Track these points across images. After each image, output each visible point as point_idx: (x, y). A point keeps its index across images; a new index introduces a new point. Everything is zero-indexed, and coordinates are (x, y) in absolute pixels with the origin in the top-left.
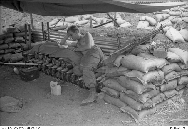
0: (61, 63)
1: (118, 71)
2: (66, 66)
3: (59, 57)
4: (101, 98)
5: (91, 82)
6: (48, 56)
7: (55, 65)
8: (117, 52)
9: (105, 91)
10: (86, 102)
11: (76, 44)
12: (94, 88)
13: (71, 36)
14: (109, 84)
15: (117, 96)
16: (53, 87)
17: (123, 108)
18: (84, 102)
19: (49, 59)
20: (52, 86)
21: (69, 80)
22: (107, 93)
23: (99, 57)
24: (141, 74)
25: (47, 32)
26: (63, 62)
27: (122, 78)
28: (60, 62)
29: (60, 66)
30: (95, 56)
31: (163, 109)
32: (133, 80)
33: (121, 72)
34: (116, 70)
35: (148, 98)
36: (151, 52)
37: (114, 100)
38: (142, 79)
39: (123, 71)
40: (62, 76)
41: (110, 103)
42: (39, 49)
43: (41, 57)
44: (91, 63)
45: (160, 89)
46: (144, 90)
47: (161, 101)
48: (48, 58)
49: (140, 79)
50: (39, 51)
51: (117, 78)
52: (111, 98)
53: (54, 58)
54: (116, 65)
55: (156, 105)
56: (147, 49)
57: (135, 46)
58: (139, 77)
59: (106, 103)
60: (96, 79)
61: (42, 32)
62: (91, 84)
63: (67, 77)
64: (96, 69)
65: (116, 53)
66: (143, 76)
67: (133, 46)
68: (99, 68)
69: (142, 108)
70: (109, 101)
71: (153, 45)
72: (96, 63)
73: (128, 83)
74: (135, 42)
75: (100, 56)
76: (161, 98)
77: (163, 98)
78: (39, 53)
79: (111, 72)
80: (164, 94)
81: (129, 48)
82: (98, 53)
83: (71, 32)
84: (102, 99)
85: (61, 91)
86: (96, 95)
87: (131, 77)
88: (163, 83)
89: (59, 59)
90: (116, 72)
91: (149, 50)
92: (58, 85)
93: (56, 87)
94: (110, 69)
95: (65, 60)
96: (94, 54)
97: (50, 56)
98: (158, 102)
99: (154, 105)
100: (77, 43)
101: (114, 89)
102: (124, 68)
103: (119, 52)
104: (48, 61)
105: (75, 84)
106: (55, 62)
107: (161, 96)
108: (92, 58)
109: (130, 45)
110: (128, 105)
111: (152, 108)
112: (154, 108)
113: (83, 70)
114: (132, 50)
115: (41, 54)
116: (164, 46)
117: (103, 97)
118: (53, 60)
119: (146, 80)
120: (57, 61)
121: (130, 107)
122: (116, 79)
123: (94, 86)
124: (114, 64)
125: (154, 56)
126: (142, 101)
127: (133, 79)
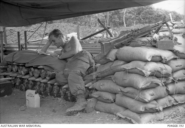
0: (41, 73)
1: (113, 65)
2: (47, 75)
3: (39, 65)
4: (91, 106)
5: (78, 87)
6: (24, 65)
7: (33, 76)
8: (111, 41)
9: (97, 96)
10: (72, 110)
11: (60, 52)
12: (82, 94)
13: (54, 42)
14: (101, 86)
15: (112, 100)
16: (30, 97)
17: (120, 113)
18: (70, 110)
19: (26, 70)
20: (28, 96)
21: (50, 94)
22: (99, 98)
23: (88, 62)
24: (142, 64)
25: (24, 47)
26: (43, 71)
27: (117, 74)
28: (39, 72)
29: (40, 76)
30: (83, 60)
31: (173, 116)
32: (132, 73)
33: (116, 66)
34: (110, 65)
35: (152, 95)
36: (154, 45)
37: (108, 106)
38: (143, 69)
39: (119, 65)
40: (42, 89)
41: (104, 111)
42: (13, 58)
43: (15, 69)
44: (79, 68)
45: (167, 89)
46: (147, 83)
47: (169, 105)
48: (24, 68)
49: (141, 70)
50: (12, 60)
51: (111, 76)
52: (104, 104)
53: (32, 67)
54: (110, 59)
55: (164, 109)
56: (147, 41)
57: (133, 37)
58: (139, 68)
59: (98, 112)
60: (85, 85)
61: (18, 46)
62: (79, 90)
63: (48, 90)
64: (85, 75)
65: (110, 43)
66: (145, 65)
67: (131, 38)
68: (89, 74)
69: (146, 109)
70: (101, 109)
71: (155, 38)
72: (85, 68)
73: (126, 78)
74: (132, 33)
75: (90, 61)
76: (169, 101)
77: (172, 102)
78: (13, 62)
79: (104, 70)
80: (173, 98)
81: (126, 40)
82: (87, 57)
83: (53, 38)
84: (93, 107)
85: (40, 105)
86: (85, 103)
87: (130, 68)
88: (170, 81)
89: (39, 67)
90: (110, 67)
91: (151, 43)
92: (36, 93)
93: (34, 97)
94: (103, 67)
95: (46, 68)
96: (82, 58)
97: (26, 65)
98: (166, 106)
99: (161, 109)
100: (62, 51)
101: (108, 92)
102: (120, 61)
103: (113, 42)
104: (24, 72)
105: (58, 97)
106: (33, 73)
107: (169, 98)
108: (79, 62)
109: (126, 35)
110: (127, 108)
111: (158, 111)
112: (161, 113)
113: (68, 74)
114: (129, 43)
115: (15, 65)
116: (169, 37)
117: (94, 105)
118: (31, 70)
119: (149, 69)
120: (36, 70)
121: (130, 110)
122: (110, 79)
123: (83, 93)
124: (108, 58)
125: (157, 48)
126: (144, 99)
127: (133, 70)
